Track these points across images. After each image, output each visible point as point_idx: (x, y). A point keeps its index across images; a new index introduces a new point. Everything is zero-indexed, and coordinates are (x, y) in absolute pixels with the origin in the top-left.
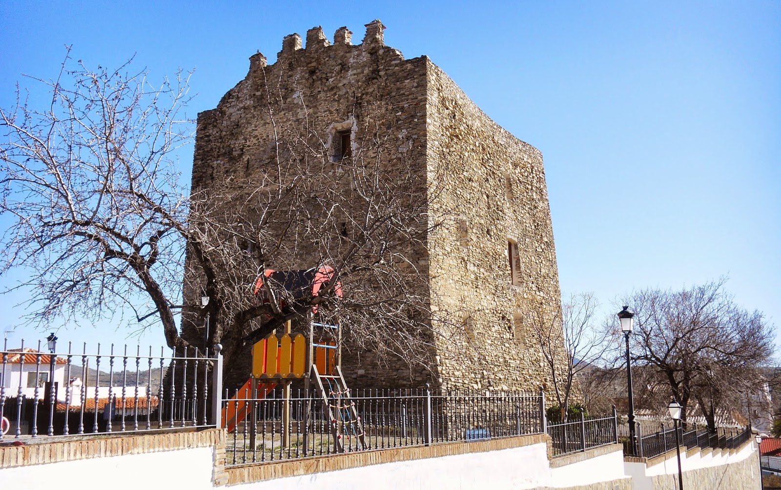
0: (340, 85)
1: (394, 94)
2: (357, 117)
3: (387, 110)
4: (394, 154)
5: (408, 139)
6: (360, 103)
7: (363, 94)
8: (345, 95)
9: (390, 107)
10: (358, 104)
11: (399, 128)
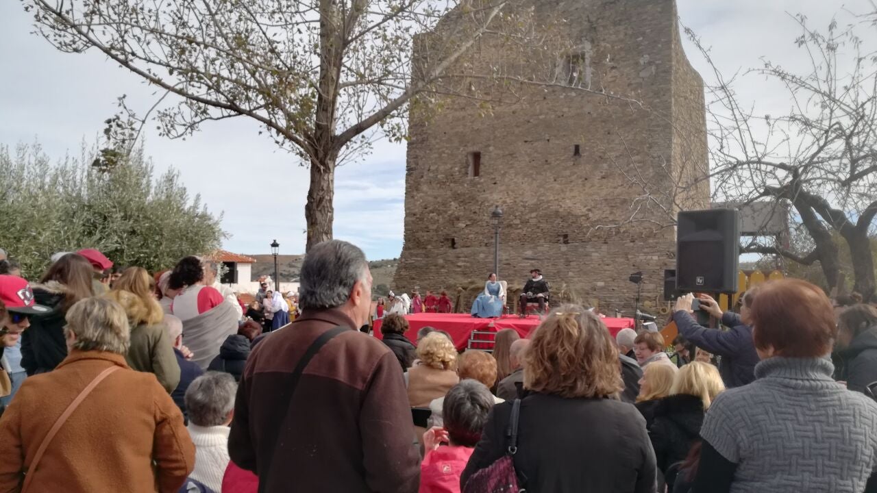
0: (573, 9)
1: (634, 19)
2: (592, 41)
3: (626, 34)
4: (634, 79)
5: (650, 63)
6: (595, 28)
7: (599, 19)
8: (578, 19)
9: (630, 32)
10: (593, 29)
11: (641, 54)
